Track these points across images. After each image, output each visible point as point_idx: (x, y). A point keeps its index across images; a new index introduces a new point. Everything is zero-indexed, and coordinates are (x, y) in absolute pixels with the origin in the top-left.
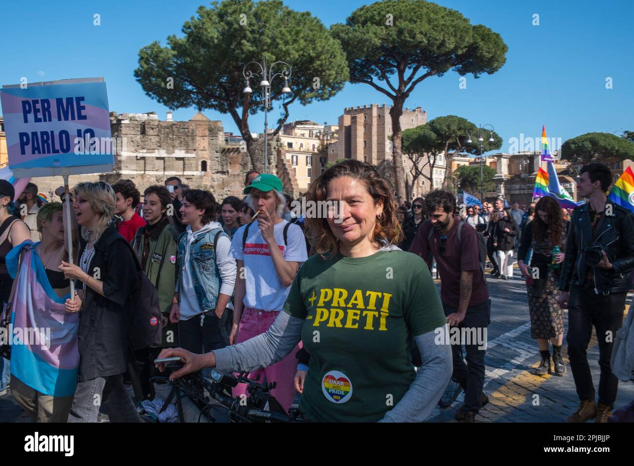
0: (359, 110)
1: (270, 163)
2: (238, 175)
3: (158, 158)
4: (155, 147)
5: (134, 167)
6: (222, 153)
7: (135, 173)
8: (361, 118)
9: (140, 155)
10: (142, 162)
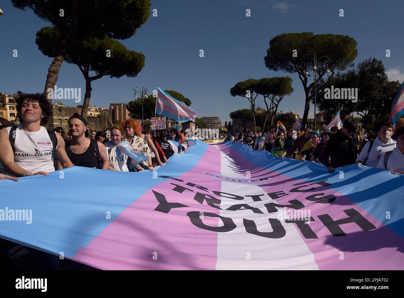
0: (116, 104)
1: (105, 122)
2: (94, 125)
3: (65, 119)
4: (64, 115)
5: (58, 122)
6: (88, 118)
7: (58, 124)
8: (117, 107)
9: (59, 118)
10: (60, 120)
